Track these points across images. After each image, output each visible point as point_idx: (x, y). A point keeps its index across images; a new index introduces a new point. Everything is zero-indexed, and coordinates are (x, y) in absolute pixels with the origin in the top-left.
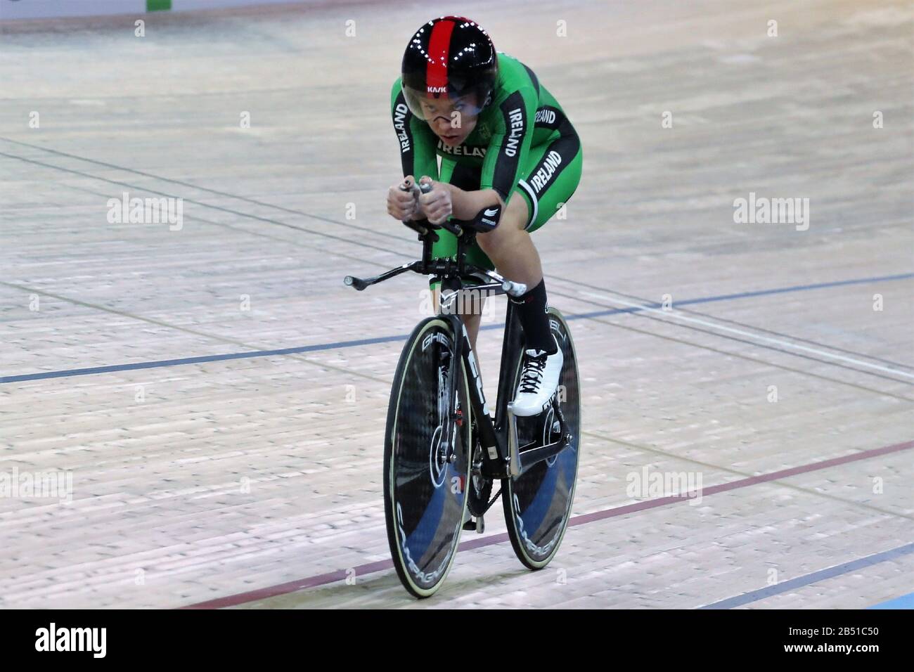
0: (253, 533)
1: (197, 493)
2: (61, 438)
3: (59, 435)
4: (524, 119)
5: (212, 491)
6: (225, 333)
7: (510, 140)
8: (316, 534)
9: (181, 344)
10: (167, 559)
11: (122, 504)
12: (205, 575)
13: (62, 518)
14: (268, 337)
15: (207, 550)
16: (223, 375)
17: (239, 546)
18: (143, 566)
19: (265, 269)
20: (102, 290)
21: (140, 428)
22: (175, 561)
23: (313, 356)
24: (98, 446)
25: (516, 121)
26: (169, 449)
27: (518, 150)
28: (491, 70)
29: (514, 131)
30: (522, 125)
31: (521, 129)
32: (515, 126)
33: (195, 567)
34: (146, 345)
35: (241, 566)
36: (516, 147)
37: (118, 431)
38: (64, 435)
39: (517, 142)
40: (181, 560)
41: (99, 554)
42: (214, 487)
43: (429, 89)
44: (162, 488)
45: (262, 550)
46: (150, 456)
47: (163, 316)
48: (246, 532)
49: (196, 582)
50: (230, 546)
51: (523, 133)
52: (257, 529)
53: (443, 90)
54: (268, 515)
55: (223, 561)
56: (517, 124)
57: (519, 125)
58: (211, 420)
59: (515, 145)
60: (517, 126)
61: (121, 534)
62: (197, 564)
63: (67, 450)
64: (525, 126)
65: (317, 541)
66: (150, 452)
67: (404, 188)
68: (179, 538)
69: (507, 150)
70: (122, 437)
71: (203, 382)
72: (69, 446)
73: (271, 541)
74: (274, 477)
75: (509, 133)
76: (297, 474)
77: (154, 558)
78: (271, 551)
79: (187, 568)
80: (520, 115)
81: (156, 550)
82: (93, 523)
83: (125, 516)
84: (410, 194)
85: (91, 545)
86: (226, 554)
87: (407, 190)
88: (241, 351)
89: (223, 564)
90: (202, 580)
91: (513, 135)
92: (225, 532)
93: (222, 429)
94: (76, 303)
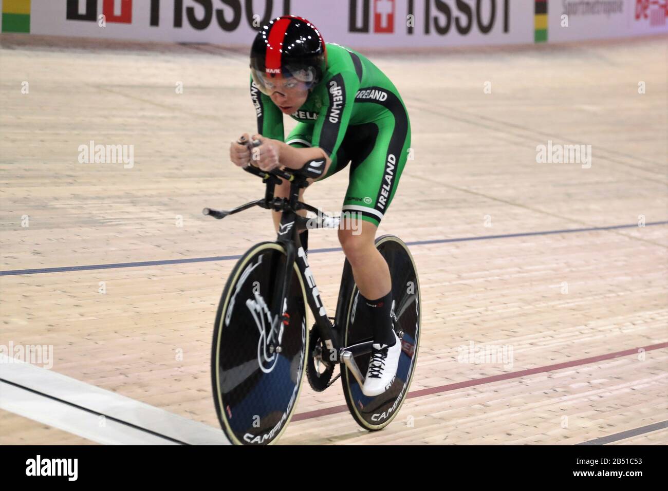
0: (591, 326)
1: (560, 304)
2: (486, 273)
3: (485, 270)
4: (344, 95)
5: (568, 303)
6: (574, 217)
7: (333, 110)
8: (624, 328)
9: (551, 223)
10: (544, 339)
11: (518, 309)
12: (564, 348)
13: (487, 315)
14: (598, 220)
15: (565, 335)
16: (575, 240)
17: (582, 333)
18: (530, 342)
19: (597, 183)
20: (510, 193)
21: (530, 268)
22: (547, 341)
23: (623, 231)
24: (506, 277)
25: (336, 96)
26: (545, 280)
27: (340, 118)
28: (318, 57)
29: (335, 103)
30: (341, 99)
31: (341, 102)
32: (336, 99)
33: (558, 344)
34: (532, 222)
35: (583, 344)
36: (337, 116)
37: (518, 269)
38: (488, 270)
39: (338, 112)
40: (551, 340)
41: (508, 335)
42: (569, 301)
43: (268, 70)
44: (540, 301)
45: (595, 335)
46: (534, 283)
47: (542, 208)
48: (586, 326)
49: (559, 352)
50: (577, 333)
51: (343, 105)
52: (592, 324)
53: (278, 71)
54: (598, 317)
55: (574, 341)
56: (338, 98)
57: (340, 99)
58: (568, 265)
59: (337, 114)
60: (338, 100)
61: (519, 325)
62: (560, 342)
63: (490, 279)
64: (344, 100)
65: (625, 332)
66: (535, 281)
67: (240, 142)
68: (550, 328)
69: (331, 118)
70: (519, 272)
71: (564, 244)
72: (490, 276)
73: (600, 331)
74: (602, 296)
75: (332, 105)
76: (614, 295)
77: (536, 338)
78: (599, 337)
79: (554, 344)
80: (340, 91)
81: (537, 334)
82: (503, 318)
83: (520, 315)
84: (245, 147)
85: (503, 330)
86: (575, 338)
87: (243, 143)
88: (584, 227)
89: (573, 343)
90: (562, 351)
91: (335, 107)
92: (575, 325)
93: (574, 269)
94: (495, 199)
